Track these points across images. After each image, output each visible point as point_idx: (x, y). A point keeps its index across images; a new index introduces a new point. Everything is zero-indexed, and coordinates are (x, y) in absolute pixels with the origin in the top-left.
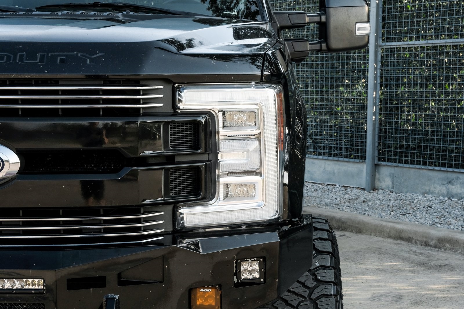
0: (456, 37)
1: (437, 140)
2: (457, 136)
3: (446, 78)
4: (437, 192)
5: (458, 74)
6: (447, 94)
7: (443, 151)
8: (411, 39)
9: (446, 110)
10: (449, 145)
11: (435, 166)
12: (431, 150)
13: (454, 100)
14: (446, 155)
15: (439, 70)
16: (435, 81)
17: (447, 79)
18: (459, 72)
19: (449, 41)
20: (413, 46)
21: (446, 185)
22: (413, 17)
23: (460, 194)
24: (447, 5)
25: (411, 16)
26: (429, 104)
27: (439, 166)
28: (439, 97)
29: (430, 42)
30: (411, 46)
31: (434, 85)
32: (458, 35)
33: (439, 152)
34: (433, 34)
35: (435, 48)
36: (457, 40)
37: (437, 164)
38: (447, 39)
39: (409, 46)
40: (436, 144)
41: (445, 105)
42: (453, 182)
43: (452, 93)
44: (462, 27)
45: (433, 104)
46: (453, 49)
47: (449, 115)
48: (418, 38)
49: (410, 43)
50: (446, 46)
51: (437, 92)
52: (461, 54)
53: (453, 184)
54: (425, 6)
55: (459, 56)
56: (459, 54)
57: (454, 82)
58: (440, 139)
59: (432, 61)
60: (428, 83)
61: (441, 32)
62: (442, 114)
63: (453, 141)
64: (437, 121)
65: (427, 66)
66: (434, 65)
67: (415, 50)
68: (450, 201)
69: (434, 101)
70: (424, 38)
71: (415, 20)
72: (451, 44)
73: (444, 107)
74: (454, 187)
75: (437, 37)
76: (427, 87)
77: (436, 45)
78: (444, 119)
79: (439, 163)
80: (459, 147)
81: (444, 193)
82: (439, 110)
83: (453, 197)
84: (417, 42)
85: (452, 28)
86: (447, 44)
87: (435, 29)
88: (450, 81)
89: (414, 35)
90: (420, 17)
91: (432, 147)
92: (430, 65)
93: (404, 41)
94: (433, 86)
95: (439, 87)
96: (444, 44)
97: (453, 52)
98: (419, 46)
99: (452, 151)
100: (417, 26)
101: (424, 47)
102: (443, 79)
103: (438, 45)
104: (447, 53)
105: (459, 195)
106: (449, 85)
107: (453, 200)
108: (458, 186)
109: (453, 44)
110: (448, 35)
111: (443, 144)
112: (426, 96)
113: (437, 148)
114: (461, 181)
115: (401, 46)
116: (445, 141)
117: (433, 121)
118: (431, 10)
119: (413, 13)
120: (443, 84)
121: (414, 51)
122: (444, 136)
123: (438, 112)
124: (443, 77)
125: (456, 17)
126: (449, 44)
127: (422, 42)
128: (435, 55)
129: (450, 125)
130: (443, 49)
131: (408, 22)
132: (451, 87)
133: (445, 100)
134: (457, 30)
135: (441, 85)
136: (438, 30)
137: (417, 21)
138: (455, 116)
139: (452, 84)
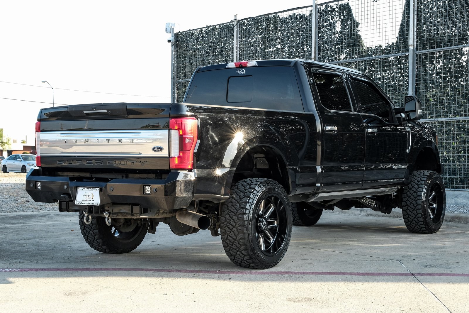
0: (457, 116)
1: (448, 174)
2: (460, 171)
3: (452, 139)
4: (449, 203)
5: (459, 136)
6: (453, 148)
7: (452, 179)
8: (432, 117)
9: (453, 157)
10: (456, 176)
11: (448, 188)
12: (445, 179)
13: (457, 151)
14: (454, 182)
15: (449, 135)
16: (447, 141)
17: (453, 139)
18: (460, 135)
19: (454, 119)
20: (433, 121)
21: (454, 199)
22: (433, 105)
23: (462, 203)
24: (452, 99)
25: (432, 105)
26: (444, 153)
27: (450, 188)
28: (449, 149)
29: (443, 119)
30: (432, 121)
31: (446, 143)
32: (459, 115)
33: (450, 180)
34: (445, 115)
35: (446, 122)
36: (458, 118)
37: (449, 187)
38: (453, 117)
39: (431, 121)
40: (448, 176)
41: (453, 154)
42: (458, 196)
43: (456, 147)
44: (461, 111)
45: (446, 153)
46: (456, 123)
47: (455, 159)
48: (436, 117)
49: (432, 119)
50: (452, 121)
51: (448, 147)
52: (461, 126)
53: (458, 198)
54: (440, 99)
55: (460, 126)
56: (460, 125)
57: (457, 141)
58: (450, 173)
59: (444, 129)
60: (443, 142)
61: (450, 114)
62: (451, 159)
63: (458, 174)
64: (448, 163)
65: (442, 132)
66: (446, 132)
67: (435, 124)
68: (456, 207)
69: (446, 151)
70: (440, 117)
71: (434, 107)
72: (455, 120)
73: (452, 155)
74: (458, 199)
75: (447, 116)
76: (442, 144)
77: (447, 121)
78: (452, 161)
79: (450, 186)
80: (461, 177)
81: (453, 203)
82: (449, 157)
83: (458, 205)
84: (436, 119)
85: (456, 112)
86: (453, 120)
87: (446, 112)
88: (455, 140)
89: (434, 115)
90: (437, 106)
91: (445, 178)
92: (444, 132)
93: (428, 118)
94: (445, 143)
95: (449, 144)
96: (451, 120)
97: (456, 125)
98: (437, 121)
99: (457, 179)
100: (435, 110)
101: (440, 122)
102: (451, 140)
103: (448, 120)
104: (453, 125)
105: (462, 204)
106: (455, 142)
107: (458, 206)
108: (461, 198)
109: (456, 120)
110: (453, 115)
111: (452, 176)
112: (442, 149)
113: (449, 178)
114: (463, 196)
115: (427, 121)
116: (453, 174)
117: (446, 163)
118: (443, 102)
119: (433, 103)
120: (451, 142)
121: (434, 124)
122: (452, 171)
123: (449, 158)
124: (451, 138)
125: (458, 105)
126: (454, 120)
127: (439, 119)
128: (446, 126)
129: (456, 165)
130: (451, 123)
131: (430, 108)
132: (456, 144)
133: (452, 151)
134: (458, 113)
135: (450, 143)
136: (448, 112)
137: (436, 108)
138: (458, 160)
139: (456, 142)
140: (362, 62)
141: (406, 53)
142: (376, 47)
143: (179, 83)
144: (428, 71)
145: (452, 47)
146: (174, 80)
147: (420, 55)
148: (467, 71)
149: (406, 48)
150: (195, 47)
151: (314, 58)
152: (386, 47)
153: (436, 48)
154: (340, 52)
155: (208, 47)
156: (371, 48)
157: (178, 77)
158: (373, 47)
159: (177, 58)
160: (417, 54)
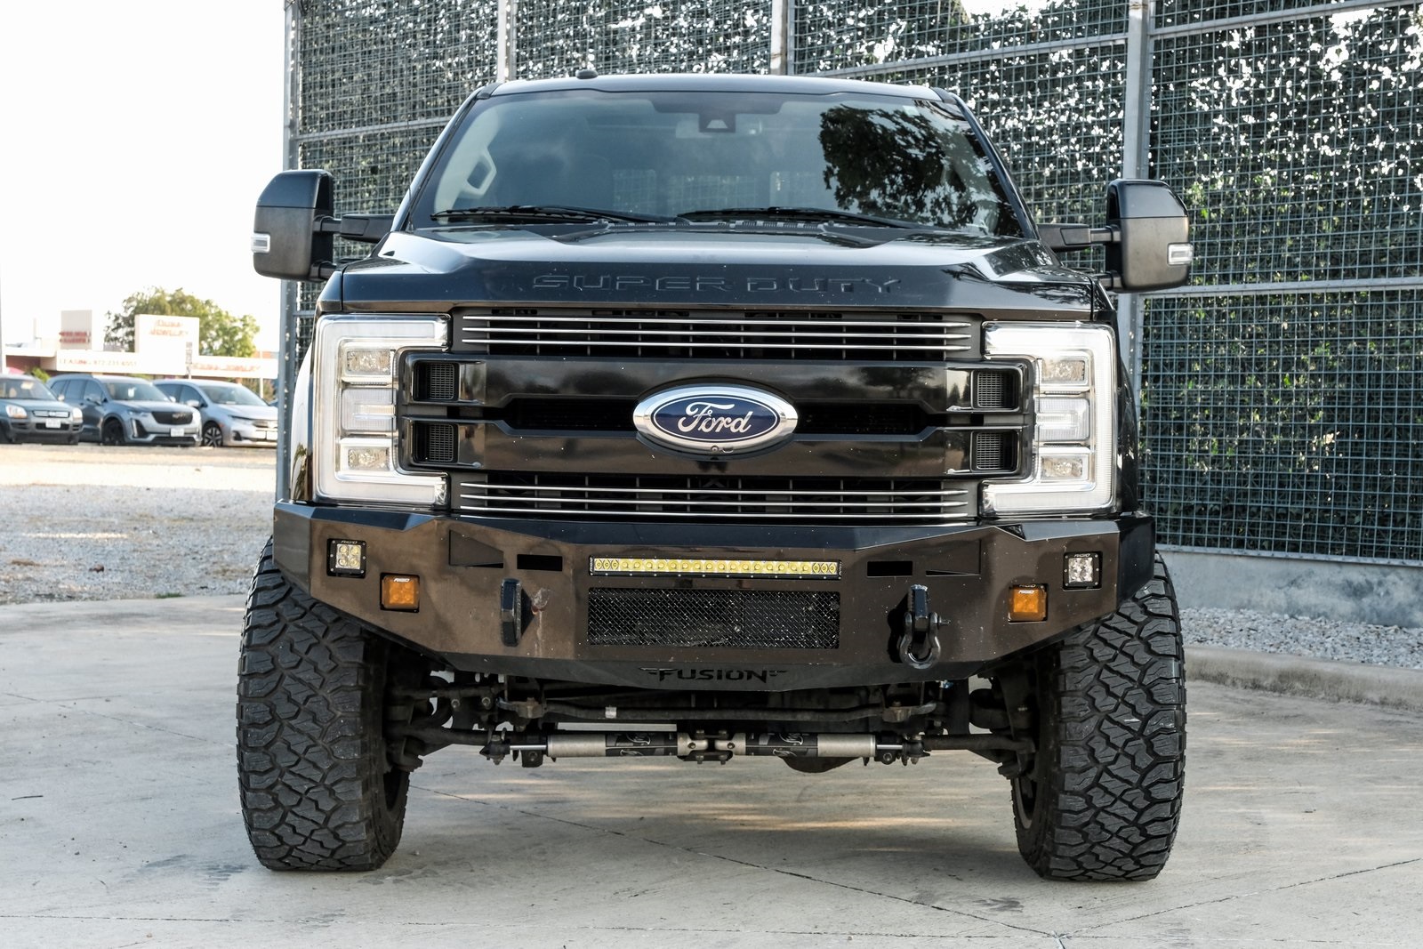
0: (1305, 277)
1: (1265, 494)
2: (1309, 484)
3: (1284, 363)
4: (1265, 604)
5: (1311, 354)
6: (1287, 396)
7: (1278, 516)
8: (1209, 280)
9: (1285, 431)
10: (1292, 503)
11: (1263, 548)
12: (1252, 515)
13: (1301, 409)
14: (1285, 526)
15: (1270, 346)
16: (1261, 370)
17: (1287, 364)
18: (1313, 350)
19: (1291, 287)
20: (1214, 295)
21: (1286, 589)
22: (1214, 234)
23: (1316, 606)
24: (1286, 212)
25: (1210, 232)
26: (1249, 417)
27: (1270, 549)
28: (1270, 402)
29: (1250, 286)
30: (1210, 295)
31: (1259, 378)
32: (1309, 273)
33: (1270, 519)
34: (1257, 270)
35: (1261, 299)
36: (1308, 284)
37: (1266, 544)
38: (1287, 280)
39: (1205, 295)
40: (1265, 502)
41: (1284, 419)
42: (1299, 581)
43: (1298, 394)
44: (1317, 258)
45: (1257, 417)
46: (1300, 302)
47: (1292, 439)
48: (1224, 279)
49: (1208, 288)
50: (1286, 296)
51: (1266, 394)
52: (1316, 314)
53: (1299, 587)
54: (1239, 212)
55: (1313, 316)
56: (1312, 312)
57: (1302, 371)
58: (1273, 492)
59: (1254, 327)
60: (1247, 373)
61: (1275, 267)
62: (1276, 438)
63: (1300, 496)
64: (1266, 453)
65: (1244, 337)
66: (1258, 335)
67: (1219, 305)
68: (1293, 620)
69: (1260, 411)
70: (1238, 278)
71: (1219, 240)
72: (1296, 292)
73: (1280, 424)
74: (1302, 592)
75: (1266, 277)
76: (1243, 383)
77: (1263, 293)
78: (1281, 448)
79: (1270, 542)
80: (1312, 507)
81: (1280, 606)
82: (1271, 430)
83: (1300, 613)
84: (1223, 287)
85: (1298, 259)
86: (1286, 292)
87: (1262, 260)
88: (1294, 368)
89: (1217, 272)
90: (1228, 235)
91: (1254, 510)
92: (1251, 337)
93: (1194, 284)
94: (1257, 379)
95: (1270, 381)
96: (1281, 292)
97: (1299, 309)
98: (1227, 294)
99: (1298, 516)
100: (1222, 253)
101: (1238, 299)
102: (1278, 365)
103: (1268, 293)
104: (1288, 310)
105: (1313, 609)
106: (1291, 377)
107: (1300, 618)
108: (1311, 589)
109: (1300, 292)
110: (1289, 273)
111: (1279, 502)
112: (1242, 402)
113: (1266, 510)
114: (1317, 579)
115: (1188, 296)
116: (1282, 496)
117: (1258, 453)
118: (1253, 222)
119: (1214, 227)
120: (1278, 376)
121: (1215, 307)
122: (1281, 485)
123: (1268, 435)
124: (1278, 359)
125: (1306, 236)
126: (1290, 292)
127: (1234, 288)
128: (1261, 315)
129: (1294, 462)
130: (1279, 303)
131: (1203, 245)
132: (1295, 382)
133: (1282, 409)
134: (1306, 263)
135: (1274, 379)
136: (1269, 262)
137: (1223, 244)
138: (1304, 443)
139: (1298, 376)
140: (953, 68)
141: (1115, 36)
142: (1005, 12)
143: (310, 145)
144: (1198, 103)
145: (1292, 11)
146: (294, 132)
147: (1168, 42)
148: (1345, 104)
149: (1115, 17)
150: (367, 12)
151: (781, 54)
152: (1042, 12)
153: (1231, 16)
154: (875, 31)
155: (409, 11)
156: (987, 15)
157: (308, 121)
158: (996, 16)
159: (304, 54)
160: (1159, 38)
